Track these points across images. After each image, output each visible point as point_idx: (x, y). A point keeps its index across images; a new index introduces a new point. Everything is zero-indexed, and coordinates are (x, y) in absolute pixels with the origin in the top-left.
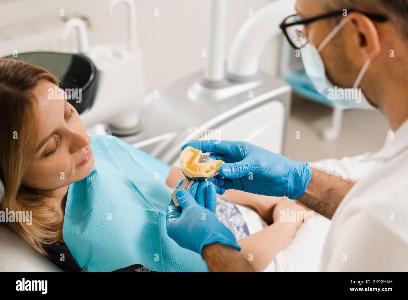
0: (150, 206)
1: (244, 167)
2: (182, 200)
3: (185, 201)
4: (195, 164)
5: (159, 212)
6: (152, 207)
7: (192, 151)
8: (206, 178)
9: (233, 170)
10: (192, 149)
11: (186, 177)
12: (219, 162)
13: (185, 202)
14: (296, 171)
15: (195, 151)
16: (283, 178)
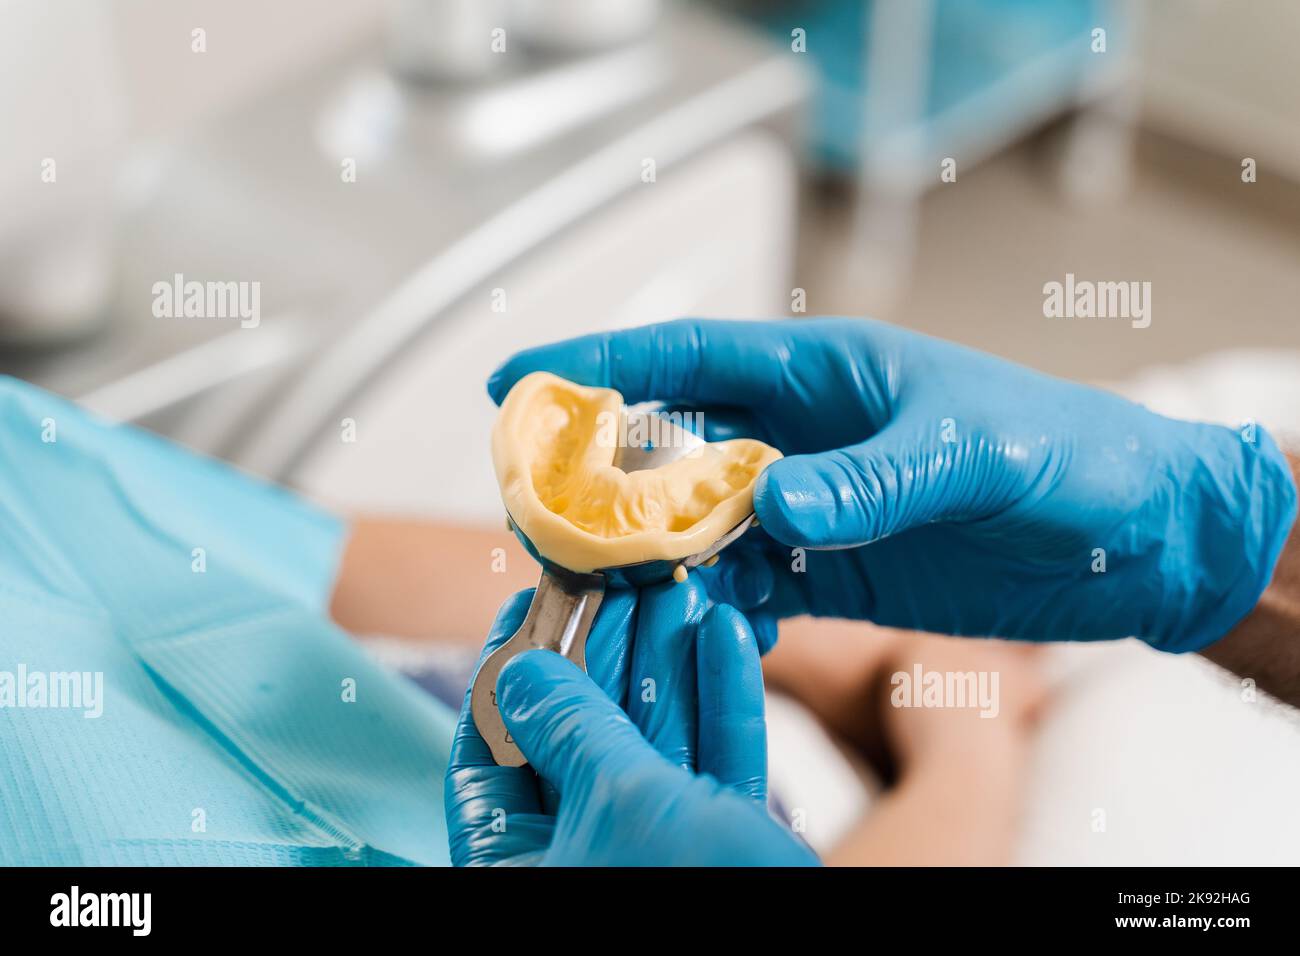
0: (291, 810)
1: (908, 475)
2: (541, 725)
3: (562, 732)
4: (598, 478)
5: (361, 845)
6: (314, 819)
7: (561, 399)
8: (682, 561)
9: (846, 493)
10: (556, 390)
11: (550, 567)
12: (742, 452)
13: (570, 741)
14: (1203, 478)
15: (576, 399)
16: (1133, 528)
